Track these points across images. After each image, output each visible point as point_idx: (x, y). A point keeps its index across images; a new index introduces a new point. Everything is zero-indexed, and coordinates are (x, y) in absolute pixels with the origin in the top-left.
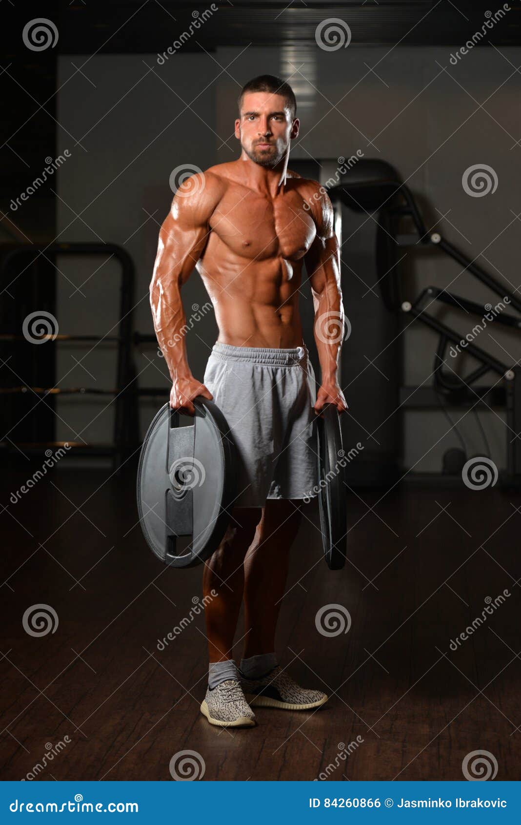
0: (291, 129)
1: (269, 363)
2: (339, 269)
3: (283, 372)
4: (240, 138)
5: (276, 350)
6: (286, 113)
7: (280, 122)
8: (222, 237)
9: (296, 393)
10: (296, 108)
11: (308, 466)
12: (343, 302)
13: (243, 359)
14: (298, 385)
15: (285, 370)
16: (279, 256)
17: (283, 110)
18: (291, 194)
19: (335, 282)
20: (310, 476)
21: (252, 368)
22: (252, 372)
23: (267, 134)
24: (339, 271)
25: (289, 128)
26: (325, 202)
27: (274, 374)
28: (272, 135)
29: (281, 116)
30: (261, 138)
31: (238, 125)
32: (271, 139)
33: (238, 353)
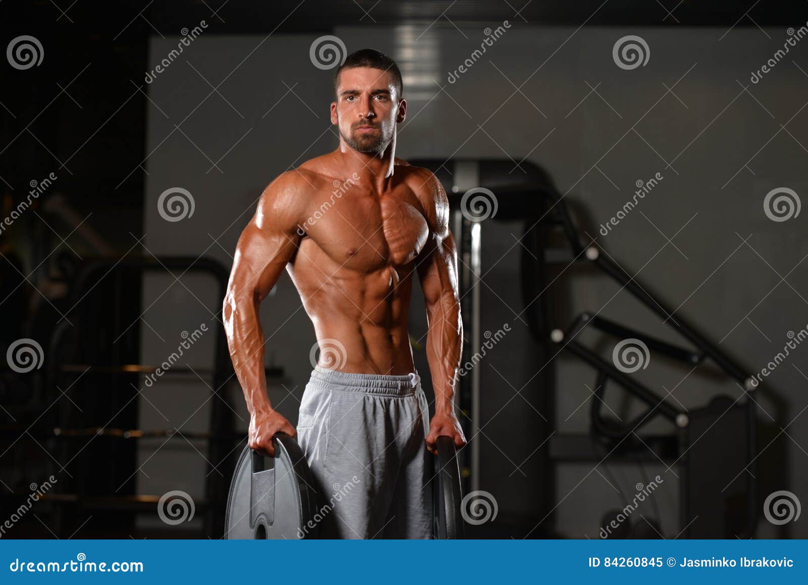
0: (397, 110)
1: (381, 393)
2: (455, 274)
3: (396, 403)
4: (338, 123)
5: (387, 376)
6: (392, 91)
7: (384, 102)
8: (321, 245)
9: (411, 429)
10: (402, 87)
11: (423, 517)
12: (461, 313)
13: (352, 388)
14: (413, 419)
15: (398, 400)
16: (389, 265)
17: (387, 87)
18: (400, 189)
19: (451, 290)
20: (425, 530)
21: (363, 397)
22: (363, 403)
23: (369, 115)
24: (456, 276)
25: (395, 110)
26: (438, 195)
27: (387, 405)
28: (375, 116)
29: (384, 94)
30: (362, 121)
31: (334, 109)
32: (375, 120)
33: (345, 381)
